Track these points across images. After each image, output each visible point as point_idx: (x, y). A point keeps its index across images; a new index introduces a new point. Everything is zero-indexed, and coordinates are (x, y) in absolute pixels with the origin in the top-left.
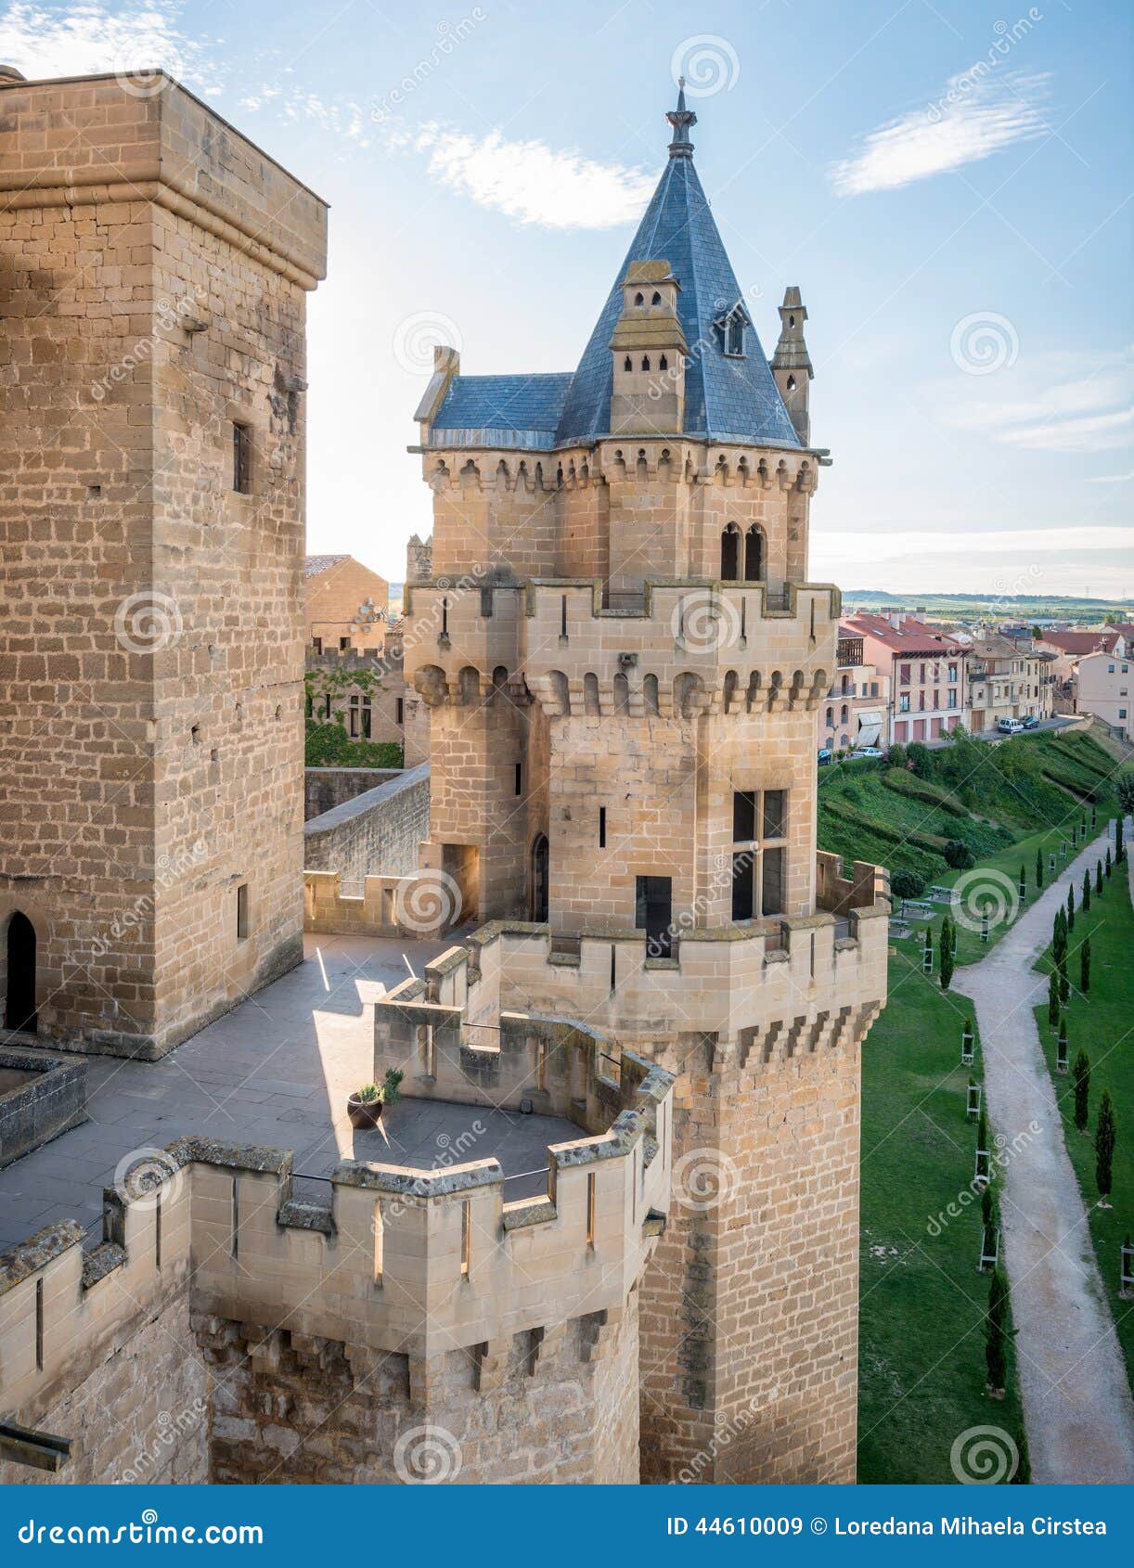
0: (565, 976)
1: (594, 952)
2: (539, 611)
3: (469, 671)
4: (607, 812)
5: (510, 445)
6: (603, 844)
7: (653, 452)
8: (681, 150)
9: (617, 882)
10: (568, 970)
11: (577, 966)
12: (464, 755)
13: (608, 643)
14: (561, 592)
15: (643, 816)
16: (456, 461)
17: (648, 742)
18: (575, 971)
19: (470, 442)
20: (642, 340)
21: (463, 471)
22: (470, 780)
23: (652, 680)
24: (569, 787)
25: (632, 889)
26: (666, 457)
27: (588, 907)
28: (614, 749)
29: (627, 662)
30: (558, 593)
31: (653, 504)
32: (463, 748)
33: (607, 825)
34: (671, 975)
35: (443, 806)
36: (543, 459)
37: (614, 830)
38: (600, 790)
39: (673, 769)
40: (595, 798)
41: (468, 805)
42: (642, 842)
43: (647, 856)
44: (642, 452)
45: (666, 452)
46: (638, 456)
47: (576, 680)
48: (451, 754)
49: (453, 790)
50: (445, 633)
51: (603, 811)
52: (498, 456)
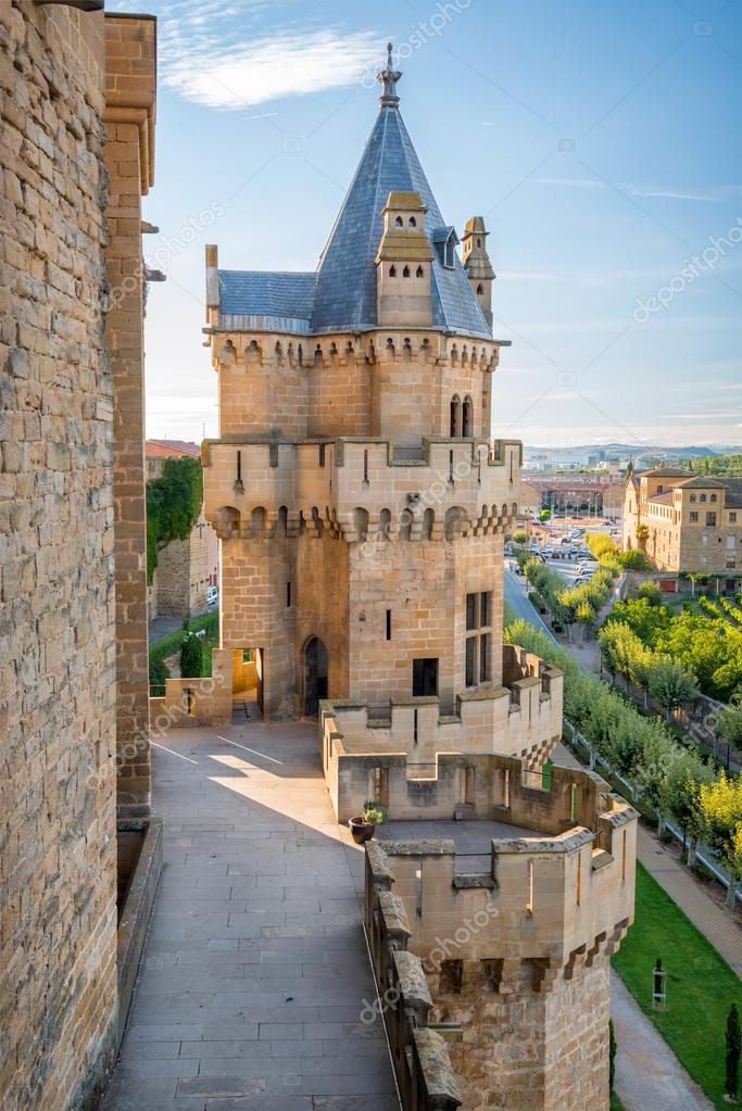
0: (381, 736)
1: (401, 716)
2: (347, 462)
3: (260, 511)
4: (392, 614)
5: (283, 330)
6: (388, 638)
7: (416, 341)
8: (390, 101)
9: (399, 665)
10: (383, 731)
11: (390, 727)
12: (251, 578)
13: (399, 486)
14: (364, 447)
15: (419, 615)
16: (242, 342)
17: (422, 560)
18: (387, 731)
19: (254, 326)
20: (405, 253)
21: (247, 349)
22: (256, 597)
23: (430, 512)
24: (364, 596)
25: (410, 669)
26: (426, 345)
27: (378, 685)
28: (398, 566)
29: (412, 499)
30: (361, 449)
31: (414, 380)
32: (250, 572)
33: (392, 623)
34: (456, 726)
35: (233, 619)
36: (303, 342)
37: (397, 626)
38: (387, 597)
39: (440, 578)
40: (384, 603)
41: (255, 617)
42: (417, 634)
43: (421, 644)
44: (407, 340)
45: (426, 341)
46: (404, 344)
47: (375, 514)
48: (240, 578)
49: (241, 606)
50: (239, 481)
51: (389, 613)
52: (276, 338)
